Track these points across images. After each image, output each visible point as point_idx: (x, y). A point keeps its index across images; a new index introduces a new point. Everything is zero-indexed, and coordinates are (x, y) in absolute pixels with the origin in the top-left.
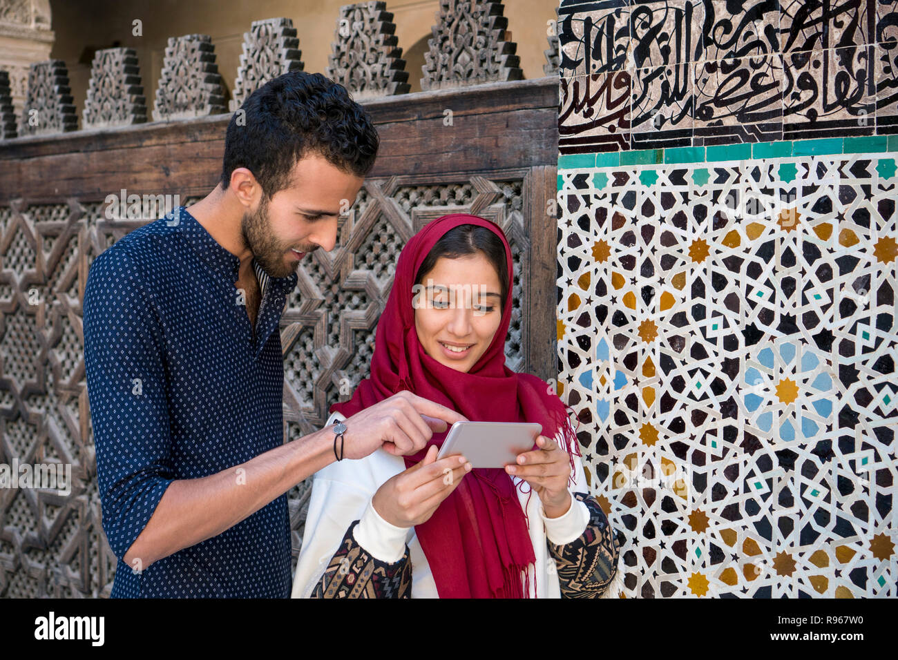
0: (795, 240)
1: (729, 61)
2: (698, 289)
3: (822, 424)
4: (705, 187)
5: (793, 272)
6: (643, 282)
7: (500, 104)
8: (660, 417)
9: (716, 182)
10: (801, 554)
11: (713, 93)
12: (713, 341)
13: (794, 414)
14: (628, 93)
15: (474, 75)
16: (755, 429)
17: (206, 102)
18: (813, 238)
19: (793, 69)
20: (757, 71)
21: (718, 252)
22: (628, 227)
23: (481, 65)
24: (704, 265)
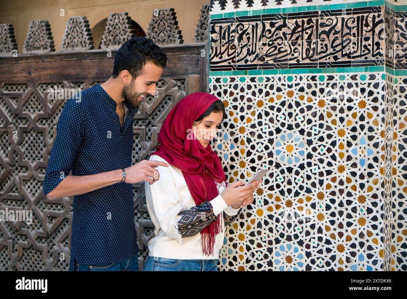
0: (292, 100)
1: (271, 43)
2: (260, 116)
3: (301, 158)
4: (262, 83)
5: (292, 111)
6: (241, 114)
7: (176, 52)
8: (247, 158)
9: (266, 81)
10: (294, 200)
11: (265, 53)
12: (265, 133)
13: (292, 155)
14: (235, 52)
15: (166, 41)
16: (279, 161)
17: (48, 47)
18: (298, 100)
19: (292, 46)
20: (280, 46)
21: (266, 104)
22: (235, 96)
23: (169, 38)
24: (262, 108)
